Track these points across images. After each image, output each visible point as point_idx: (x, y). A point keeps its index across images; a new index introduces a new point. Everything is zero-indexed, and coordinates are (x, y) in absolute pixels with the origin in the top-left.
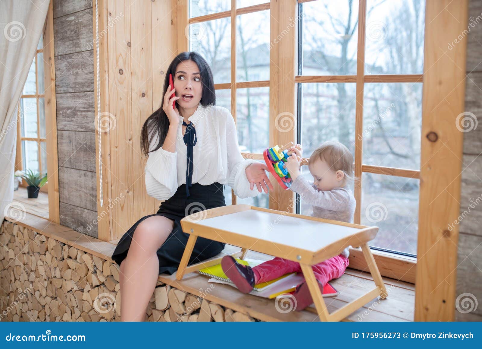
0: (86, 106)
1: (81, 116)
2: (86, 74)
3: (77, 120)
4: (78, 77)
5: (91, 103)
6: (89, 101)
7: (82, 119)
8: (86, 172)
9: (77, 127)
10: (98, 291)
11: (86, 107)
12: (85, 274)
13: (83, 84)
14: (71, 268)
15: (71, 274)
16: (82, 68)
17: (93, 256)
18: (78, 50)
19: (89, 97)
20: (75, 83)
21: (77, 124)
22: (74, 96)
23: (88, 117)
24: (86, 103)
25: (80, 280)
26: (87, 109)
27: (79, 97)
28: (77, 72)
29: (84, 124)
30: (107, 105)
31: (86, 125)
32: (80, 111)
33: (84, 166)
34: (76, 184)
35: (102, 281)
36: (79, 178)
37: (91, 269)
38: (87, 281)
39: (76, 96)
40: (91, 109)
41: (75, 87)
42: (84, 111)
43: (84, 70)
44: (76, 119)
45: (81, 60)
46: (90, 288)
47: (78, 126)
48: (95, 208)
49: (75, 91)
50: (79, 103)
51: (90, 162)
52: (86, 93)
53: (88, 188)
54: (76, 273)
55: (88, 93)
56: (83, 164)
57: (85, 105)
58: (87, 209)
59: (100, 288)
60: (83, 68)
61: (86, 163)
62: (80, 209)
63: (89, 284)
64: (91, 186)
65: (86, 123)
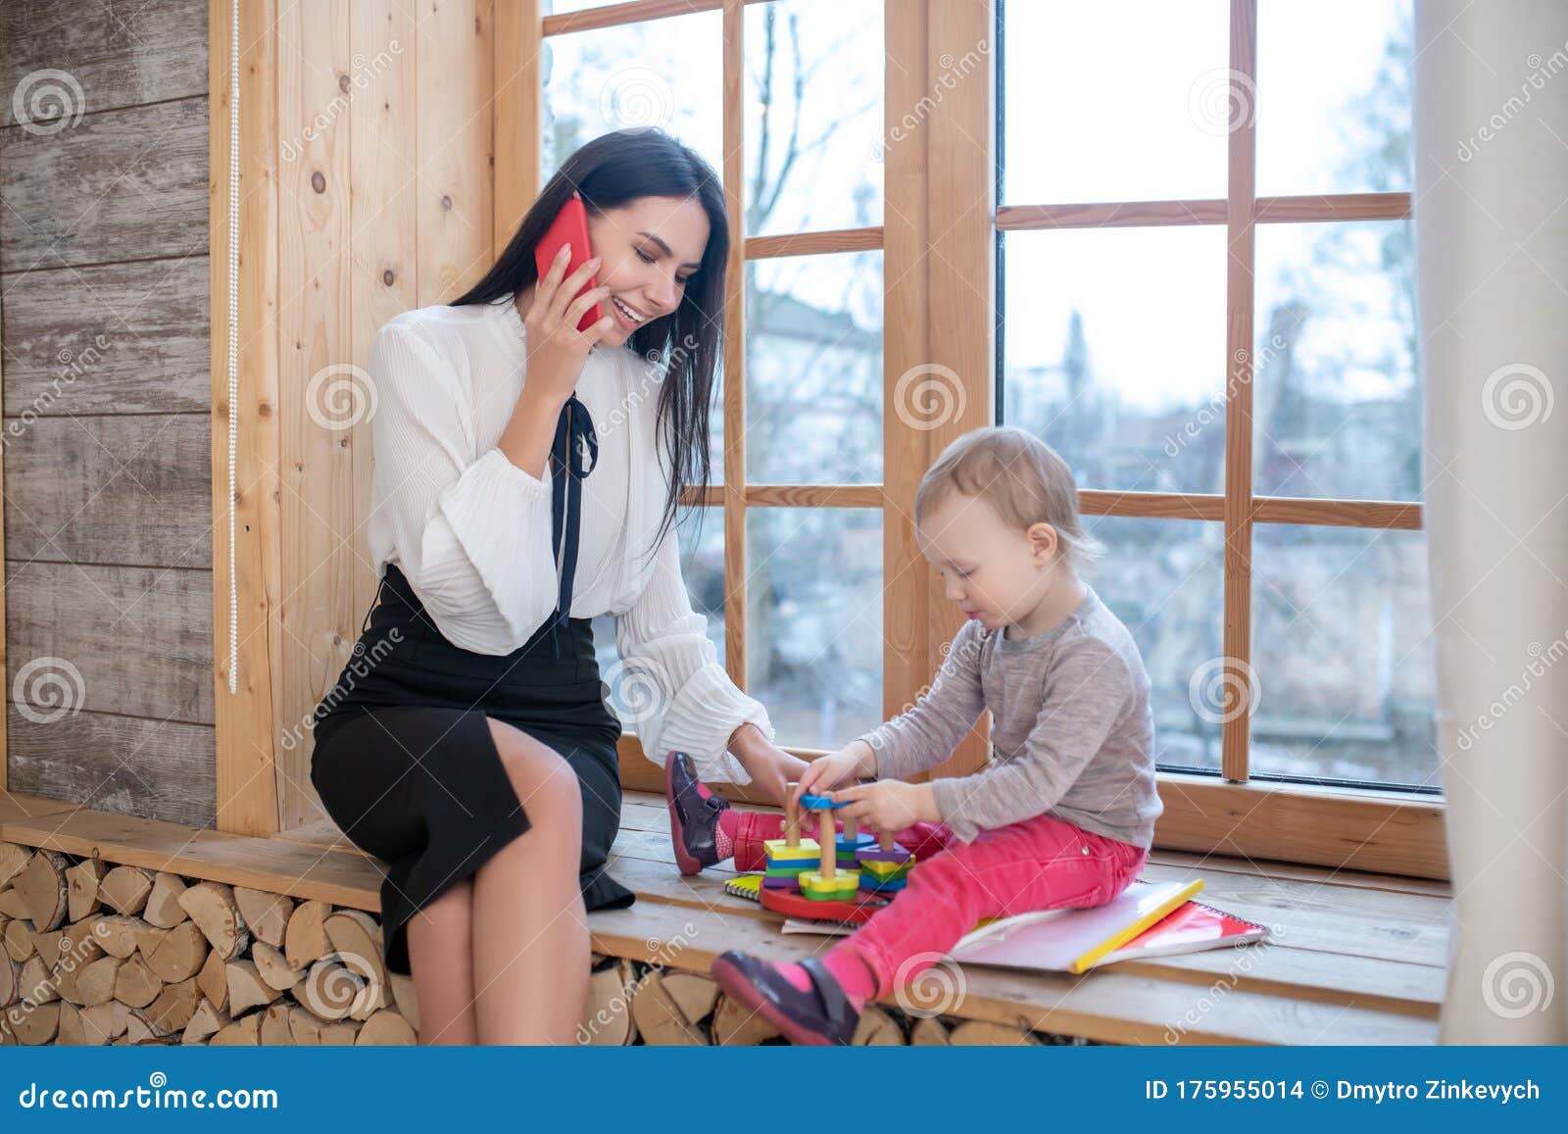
0: (156, 312)
1: (132, 356)
2: (163, 190)
3: (111, 370)
4: (117, 202)
5: (185, 301)
6: (176, 293)
7: (136, 364)
8: (153, 570)
9: (109, 397)
10: (259, 1030)
11: (160, 318)
12: (191, 969)
13: (146, 231)
14: (108, 951)
15: (111, 977)
16: (144, 168)
17: (237, 891)
18: (118, 98)
19: (177, 278)
20: (103, 228)
21: (111, 385)
22: (99, 280)
23: (171, 357)
24: (158, 303)
25: (159, 995)
26: (161, 324)
27: (125, 282)
28: (117, 185)
29: (150, 386)
30: (270, 304)
31: (159, 386)
32: (130, 334)
33: (143, 551)
34: (98, 623)
35: (280, 986)
36: (112, 601)
37: (225, 943)
38: (202, 995)
39: (108, 277)
40: (183, 324)
41: (103, 243)
42: (149, 335)
43: (151, 174)
44: (104, 367)
45: (138, 136)
46: (216, 1022)
47: (113, 393)
48: (198, 712)
49: (104, 259)
50: (125, 305)
51: (177, 532)
52: (158, 263)
53: (159, 635)
54: (143, 972)
55: (172, 264)
56: (137, 543)
57: (154, 311)
58: (150, 718)
59: (268, 1016)
60: (148, 166)
61: (150, 538)
62: (114, 720)
63: (212, 1007)
64: (176, 626)
65: (157, 379)
